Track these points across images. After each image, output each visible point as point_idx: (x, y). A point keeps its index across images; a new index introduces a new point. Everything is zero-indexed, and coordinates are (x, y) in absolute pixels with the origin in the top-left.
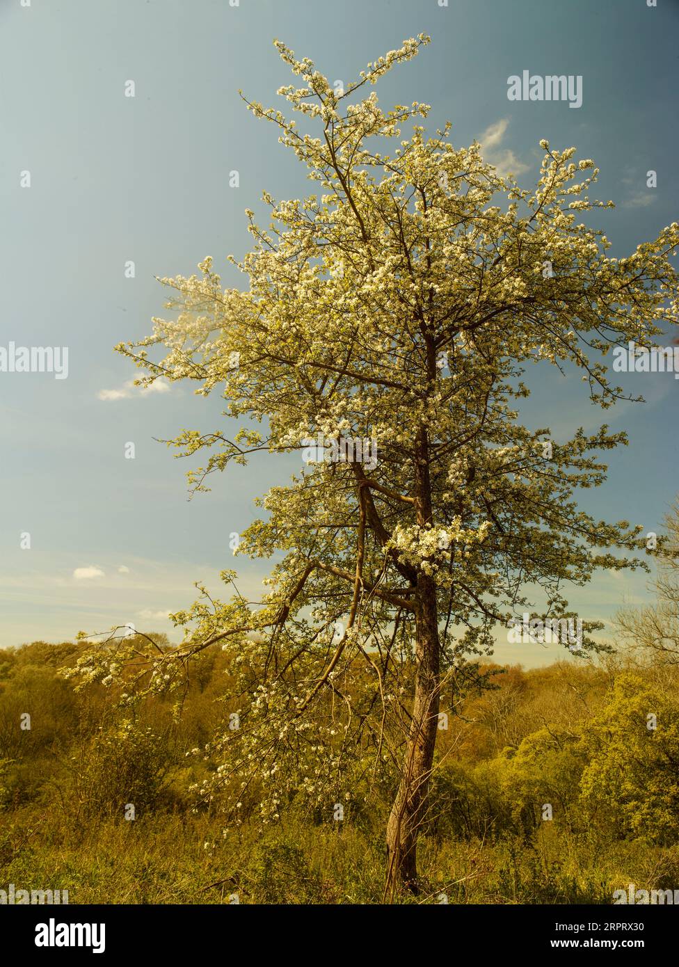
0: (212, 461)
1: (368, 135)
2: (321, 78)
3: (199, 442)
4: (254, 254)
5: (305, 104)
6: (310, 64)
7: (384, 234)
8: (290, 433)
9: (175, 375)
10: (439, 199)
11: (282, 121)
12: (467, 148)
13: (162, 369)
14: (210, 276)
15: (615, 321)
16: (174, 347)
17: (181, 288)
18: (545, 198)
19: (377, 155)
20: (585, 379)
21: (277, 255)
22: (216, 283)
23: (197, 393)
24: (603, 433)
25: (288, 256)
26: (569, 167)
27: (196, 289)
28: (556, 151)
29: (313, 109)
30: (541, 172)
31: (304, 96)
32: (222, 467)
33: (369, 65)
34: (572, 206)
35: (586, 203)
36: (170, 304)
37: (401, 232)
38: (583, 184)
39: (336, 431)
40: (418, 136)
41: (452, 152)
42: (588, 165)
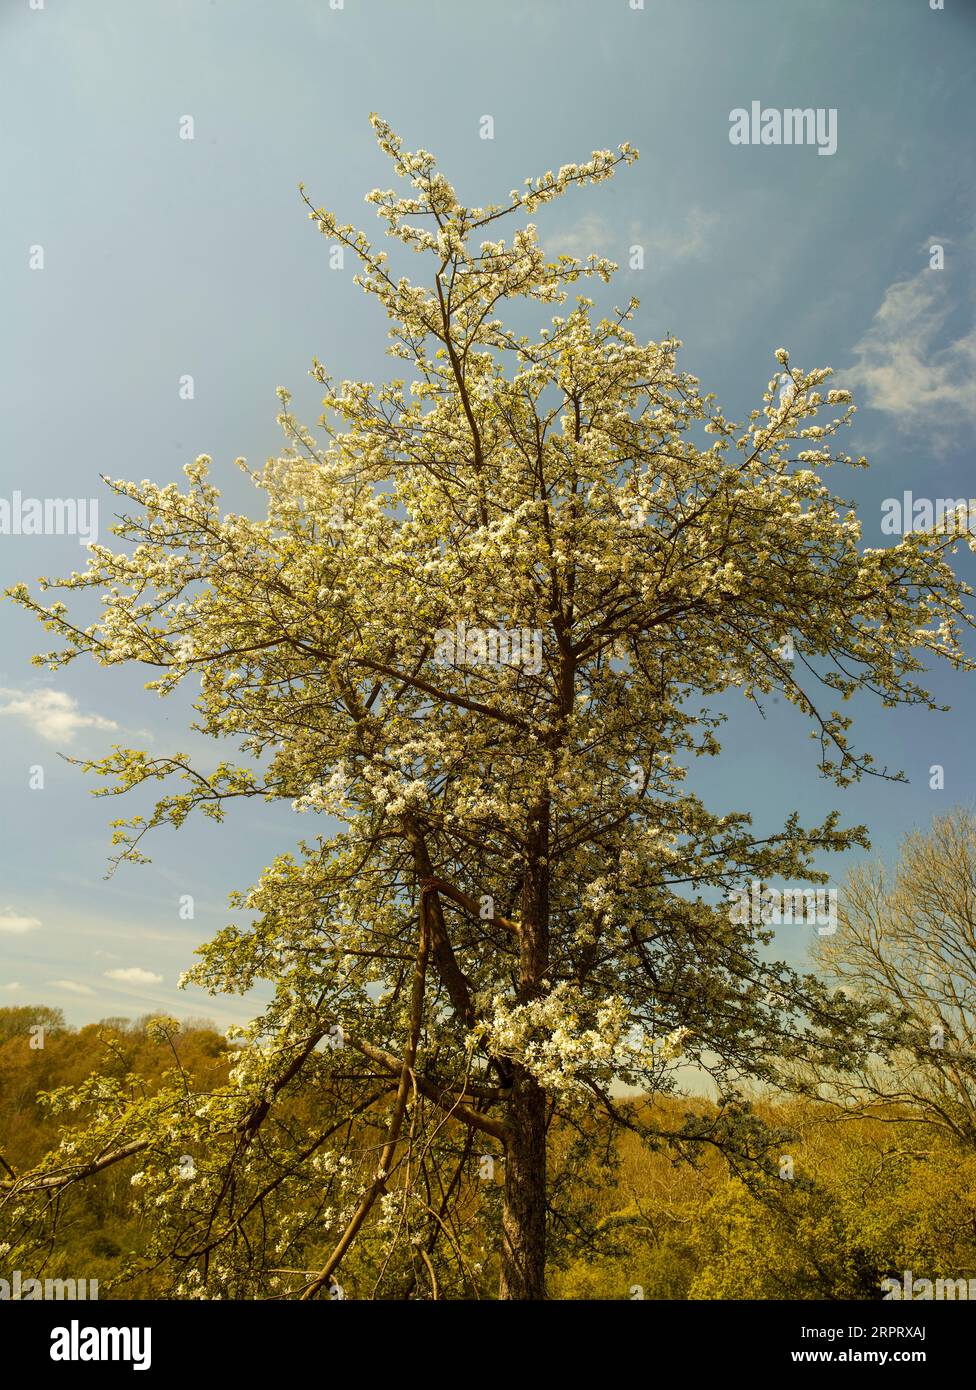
0: (162, 807)
1: (511, 294)
2: (445, 187)
3: (142, 771)
4: (285, 460)
5: (407, 227)
6: (429, 161)
7: (508, 459)
8: (312, 793)
9: (113, 654)
10: (606, 417)
11: (365, 249)
12: (658, 343)
13: (90, 639)
14: (203, 489)
15: (858, 644)
16: (117, 605)
17: (147, 503)
18: (767, 439)
19: (509, 332)
20: (814, 736)
21: (325, 469)
22: (211, 502)
23: (150, 688)
24: (830, 825)
25: (343, 473)
26: (812, 398)
27: (174, 507)
28: (800, 369)
29: (422, 238)
30: (765, 399)
31: (412, 211)
32: (177, 820)
33: (527, 181)
34: (803, 457)
35: (826, 456)
36: (122, 526)
37: (539, 461)
38: (828, 426)
39: (400, 799)
40: (582, 313)
41: (632, 345)
42: (842, 398)
